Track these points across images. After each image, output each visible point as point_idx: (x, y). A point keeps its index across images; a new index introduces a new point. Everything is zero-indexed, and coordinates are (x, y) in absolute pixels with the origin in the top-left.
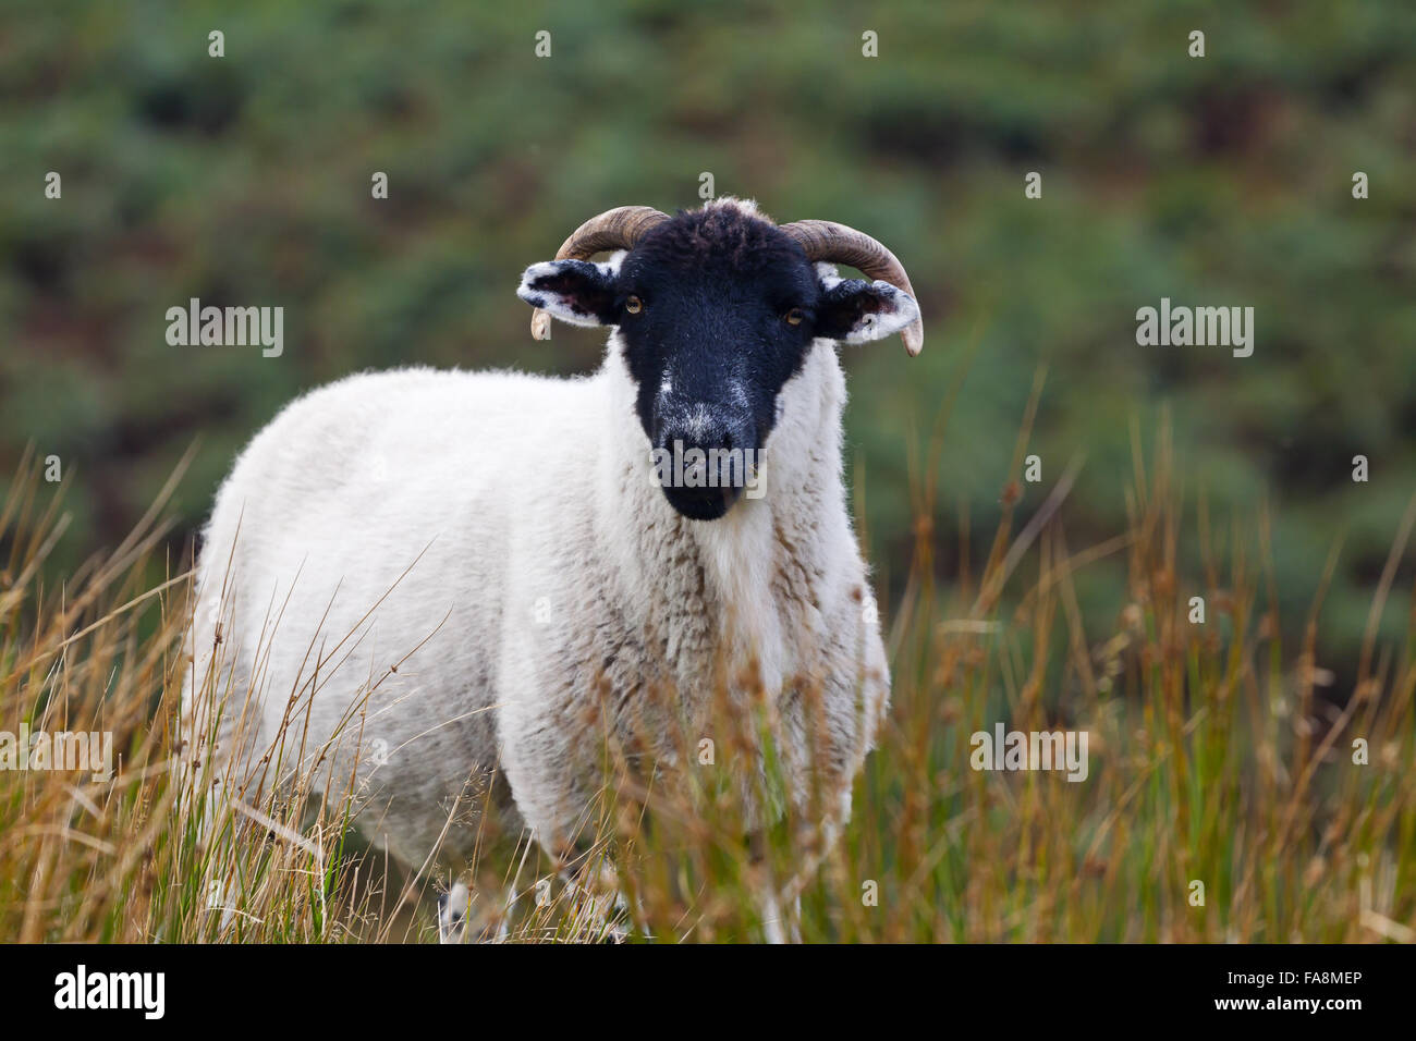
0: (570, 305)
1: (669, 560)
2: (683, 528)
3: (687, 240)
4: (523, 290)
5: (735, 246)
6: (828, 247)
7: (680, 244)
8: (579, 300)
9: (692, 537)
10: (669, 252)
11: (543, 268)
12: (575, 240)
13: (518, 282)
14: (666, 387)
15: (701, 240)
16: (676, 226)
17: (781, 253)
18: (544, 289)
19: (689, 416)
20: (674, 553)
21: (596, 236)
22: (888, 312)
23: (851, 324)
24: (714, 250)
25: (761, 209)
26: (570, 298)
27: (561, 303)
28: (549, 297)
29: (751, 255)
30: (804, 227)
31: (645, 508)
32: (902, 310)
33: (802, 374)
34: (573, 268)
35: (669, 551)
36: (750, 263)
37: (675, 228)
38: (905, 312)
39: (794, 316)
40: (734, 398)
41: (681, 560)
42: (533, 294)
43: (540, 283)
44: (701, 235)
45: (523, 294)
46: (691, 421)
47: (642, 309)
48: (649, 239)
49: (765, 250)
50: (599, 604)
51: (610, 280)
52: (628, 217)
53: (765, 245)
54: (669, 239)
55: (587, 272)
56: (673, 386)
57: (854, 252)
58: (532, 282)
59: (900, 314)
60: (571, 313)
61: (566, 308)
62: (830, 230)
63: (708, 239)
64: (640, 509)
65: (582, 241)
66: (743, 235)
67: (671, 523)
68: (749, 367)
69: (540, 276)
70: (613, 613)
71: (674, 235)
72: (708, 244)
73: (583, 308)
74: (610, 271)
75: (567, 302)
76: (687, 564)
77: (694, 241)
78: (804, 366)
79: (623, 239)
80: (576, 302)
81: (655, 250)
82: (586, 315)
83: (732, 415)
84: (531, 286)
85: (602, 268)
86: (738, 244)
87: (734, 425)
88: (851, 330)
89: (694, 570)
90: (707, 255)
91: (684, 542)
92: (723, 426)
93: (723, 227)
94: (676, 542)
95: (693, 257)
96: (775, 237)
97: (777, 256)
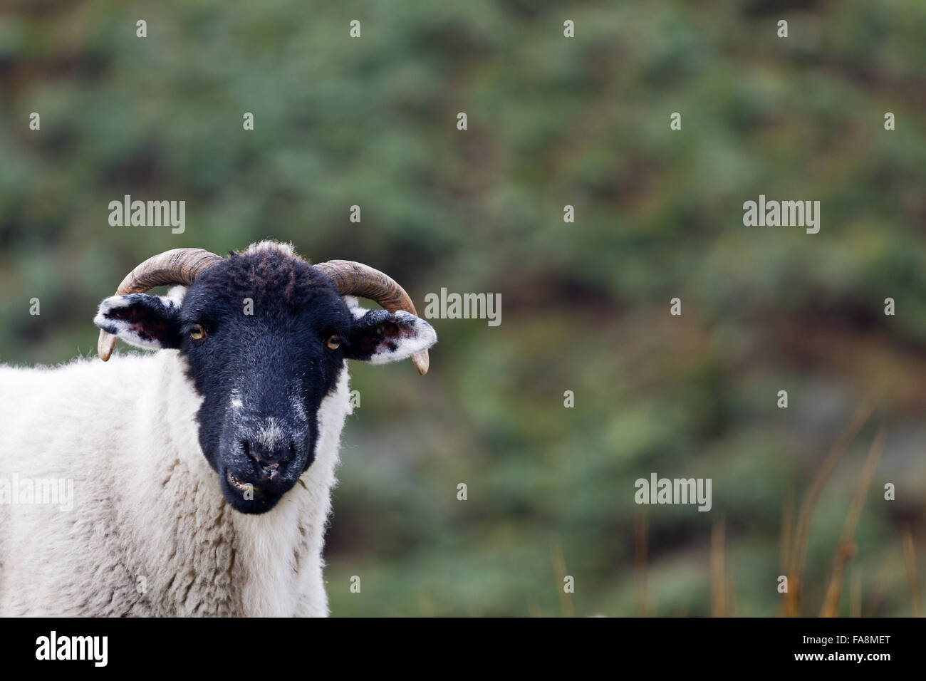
0: (137, 332)
1: (207, 542)
2: (225, 516)
3: (244, 278)
4: (99, 319)
5: (285, 283)
6: (354, 283)
7: (239, 282)
8: (144, 328)
9: (231, 524)
10: (229, 289)
11: (117, 300)
12: (136, 276)
13: (95, 312)
14: (237, 403)
15: (259, 278)
16: (232, 266)
17: (323, 289)
18: (117, 318)
19: (262, 429)
20: (212, 536)
21: (156, 273)
22: (408, 337)
23: (375, 348)
24: (269, 288)
25: (298, 251)
26: (137, 325)
27: (130, 330)
28: (121, 326)
29: (298, 291)
30: (335, 267)
31: (189, 500)
32: (421, 336)
33: (336, 392)
34: (142, 301)
35: (206, 535)
36: (299, 298)
37: (232, 268)
38: (424, 337)
39: (333, 342)
40: (296, 413)
41: (219, 542)
42: (108, 323)
43: (114, 313)
44: (257, 274)
45: (99, 322)
46: (265, 433)
47: (204, 336)
48: (210, 277)
49: (311, 286)
50: (118, 569)
51: (172, 312)
52: (185, 257)
53: (309, 282)
54: (228, 277)
55: (153, 305)
56: (244, 403)
57: (374, 287)
58: (107, 313)
59: (419, 339)
60: (138, 339)
61: (135, 334)
62: (355, 268)
63: (263, 278)
64: (183, 500)
65: (143, 277)
66: (292, 274)
67: (214, 513)
68: (304, 387)
69: (114, 307)
70: (130, 577)
71: (233, 274)
72: (265, 282)
73: (148, 334)
74: (172, 304)
75: (135, 329)
76: (222, 546)
77: (251, 280)
78: (337, 385)
79: (180, 275)
80: (142, 330)
81: (217, 287)
82: (150, 340)
83: (296, 428)
84: (107, 316)
85: (165, 301)
86: (288, 281)
87: (298, 435)
88: (375, 353)
89: (229, 552)
90: (264, 291)
91: (224, 529)
92: (289, 436)
93: (274, 267)
94: (216, 528)
95: (252, 292)
96: (316, 275)
97: (320, 291)
